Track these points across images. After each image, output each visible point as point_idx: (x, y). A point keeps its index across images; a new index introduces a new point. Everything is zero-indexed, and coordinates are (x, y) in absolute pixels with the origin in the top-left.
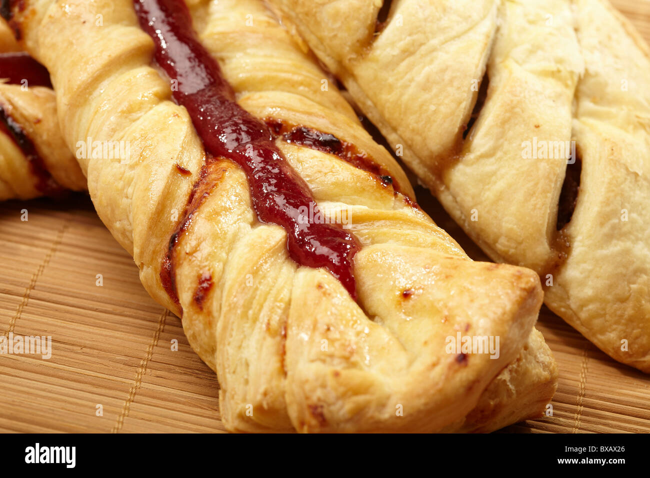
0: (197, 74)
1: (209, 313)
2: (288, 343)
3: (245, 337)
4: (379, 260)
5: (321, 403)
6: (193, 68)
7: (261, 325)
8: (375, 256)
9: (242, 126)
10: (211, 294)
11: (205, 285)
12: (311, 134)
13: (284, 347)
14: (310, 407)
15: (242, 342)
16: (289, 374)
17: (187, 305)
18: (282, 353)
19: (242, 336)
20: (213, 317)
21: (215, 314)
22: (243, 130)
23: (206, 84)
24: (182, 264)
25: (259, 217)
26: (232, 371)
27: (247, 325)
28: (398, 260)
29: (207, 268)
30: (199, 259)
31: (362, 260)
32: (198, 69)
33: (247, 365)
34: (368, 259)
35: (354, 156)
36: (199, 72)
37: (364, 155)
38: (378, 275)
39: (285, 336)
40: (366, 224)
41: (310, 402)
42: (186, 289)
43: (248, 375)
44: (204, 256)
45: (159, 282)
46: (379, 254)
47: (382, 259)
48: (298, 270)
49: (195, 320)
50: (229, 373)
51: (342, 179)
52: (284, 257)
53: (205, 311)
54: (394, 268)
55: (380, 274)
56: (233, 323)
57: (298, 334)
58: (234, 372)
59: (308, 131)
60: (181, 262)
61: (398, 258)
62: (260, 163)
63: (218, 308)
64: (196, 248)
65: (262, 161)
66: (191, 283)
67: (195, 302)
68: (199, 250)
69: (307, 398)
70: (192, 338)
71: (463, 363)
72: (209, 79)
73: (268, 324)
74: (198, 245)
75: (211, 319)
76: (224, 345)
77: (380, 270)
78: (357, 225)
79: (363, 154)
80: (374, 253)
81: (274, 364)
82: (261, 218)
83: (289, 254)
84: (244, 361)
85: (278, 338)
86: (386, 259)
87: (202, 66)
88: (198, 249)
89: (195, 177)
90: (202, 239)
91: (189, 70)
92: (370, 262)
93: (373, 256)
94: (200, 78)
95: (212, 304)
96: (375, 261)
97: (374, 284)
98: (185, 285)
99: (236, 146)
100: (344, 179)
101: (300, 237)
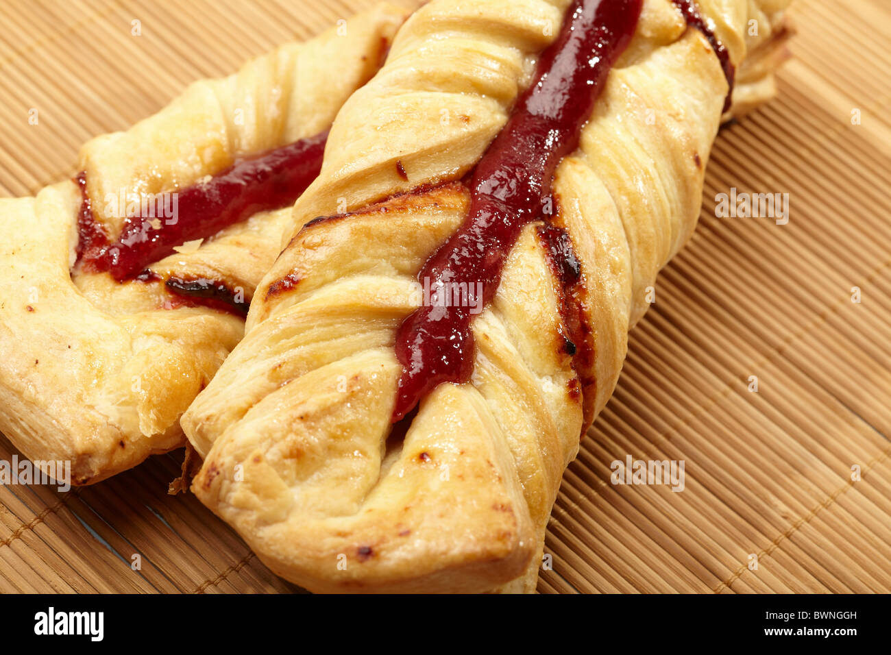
0: (554, 100)
3: (255, 357)
6: (557, 91)
7: (277, 360)
9: (514, 181)
10: (284, 295)
11: (287, 283)
12: (564, 245)
13: (265, 396)
15: (251, 359)
18: (257, 400)
19: (255, 354)
22: (510, 185)
23: (550, 116)
27: (268, 349)
28: (457, 422)
29: (304, 271)
30: (307, 257)
31: (442, 393)
32: (559, 96)
35: (579, 300)
36: (558, 100)
37: (586, 308)
40: (495, 367)
42: (273, 272)
44: (313, 259)
46: (454, 401)
51: (526, 309)
53: (267, 304)
59: (566, 241)
62: (480, 228)
64: (314, 246)
65: (483, 228)
66: (281, 270)
68: (315, 250)
71: (360, 557)
72: (558, 115)
73: (280, 365)
74: (319, 245)
78: (487, 360)
79: (587, 305)
87: (567, 97)
88: (315, 248)
89: (408, 186)
90: (327, 243)
91: (551, 89)
93: (449, 398)
94: (552, 105)
95: (277, 304)
96: (445, 404)
97: (425, 422)
99: (486, 193)
100: (528, 311)
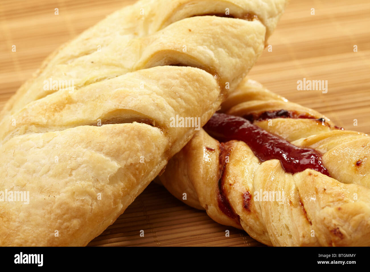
1: (255, 212)
2: (305, 206)
4: (336, 154)
5: (337, 227)
7: (287, 204)
8: (332, 153)
11: (247, 197)
13: (304, 209)
14: (331, 231)
15: (280, 217)
16: (312, 221)
17: (241, 212)
18: (305, 212)
19: (278, 214)
20: (258, 213)
21: (259, 211)
24: (230, 192)
25: (261, 160)
26: (280, 234)
27: (279, 207)
28: (346, 150)
29: (245, 188)
30: (238, 185)
31: (327, 158)
33: (287, 228)
34: (330, 157)
35: (298, 116)
38: (339, 162)
39: (302, 205)
41: (330, 229)
42: (238, 204)
43: (290, 232)
44: (241, 183)
45: (219, 211)
46: (334, 151)
47: (337, 153)
48: (294, 175)
49: (248, 219)
50: (279, 236)
51: (298, 127)
52: (284, 172)
53: (252, 211)
54: (346, 154)
55: (339, 160)
56: (271, 209)
57: (309, 200)
58: (281, 235)
60: (229, 191)
61: (346, 149)
63: (259, 208)
66: (239, 200)
67: (245, 209)
69: (328, 228)
70: (249, 231)
73: (291, 202)
75: (257, 214)
76: (270, 223)
77: (339, 159)
80: (332, 152)
81: (302, 220)
82: (263, 160)
83: (286, 171)
84: (284, 226)
85: (299, 207)
86: (339, 152)
88: (236, 181)
89: (218, 151)
90: (236, 175)
92: (331, 158)
93: (332, 154)
96: (334, 156)
97: (338, 168)
98: (236, 202)
101: (288, 159)
